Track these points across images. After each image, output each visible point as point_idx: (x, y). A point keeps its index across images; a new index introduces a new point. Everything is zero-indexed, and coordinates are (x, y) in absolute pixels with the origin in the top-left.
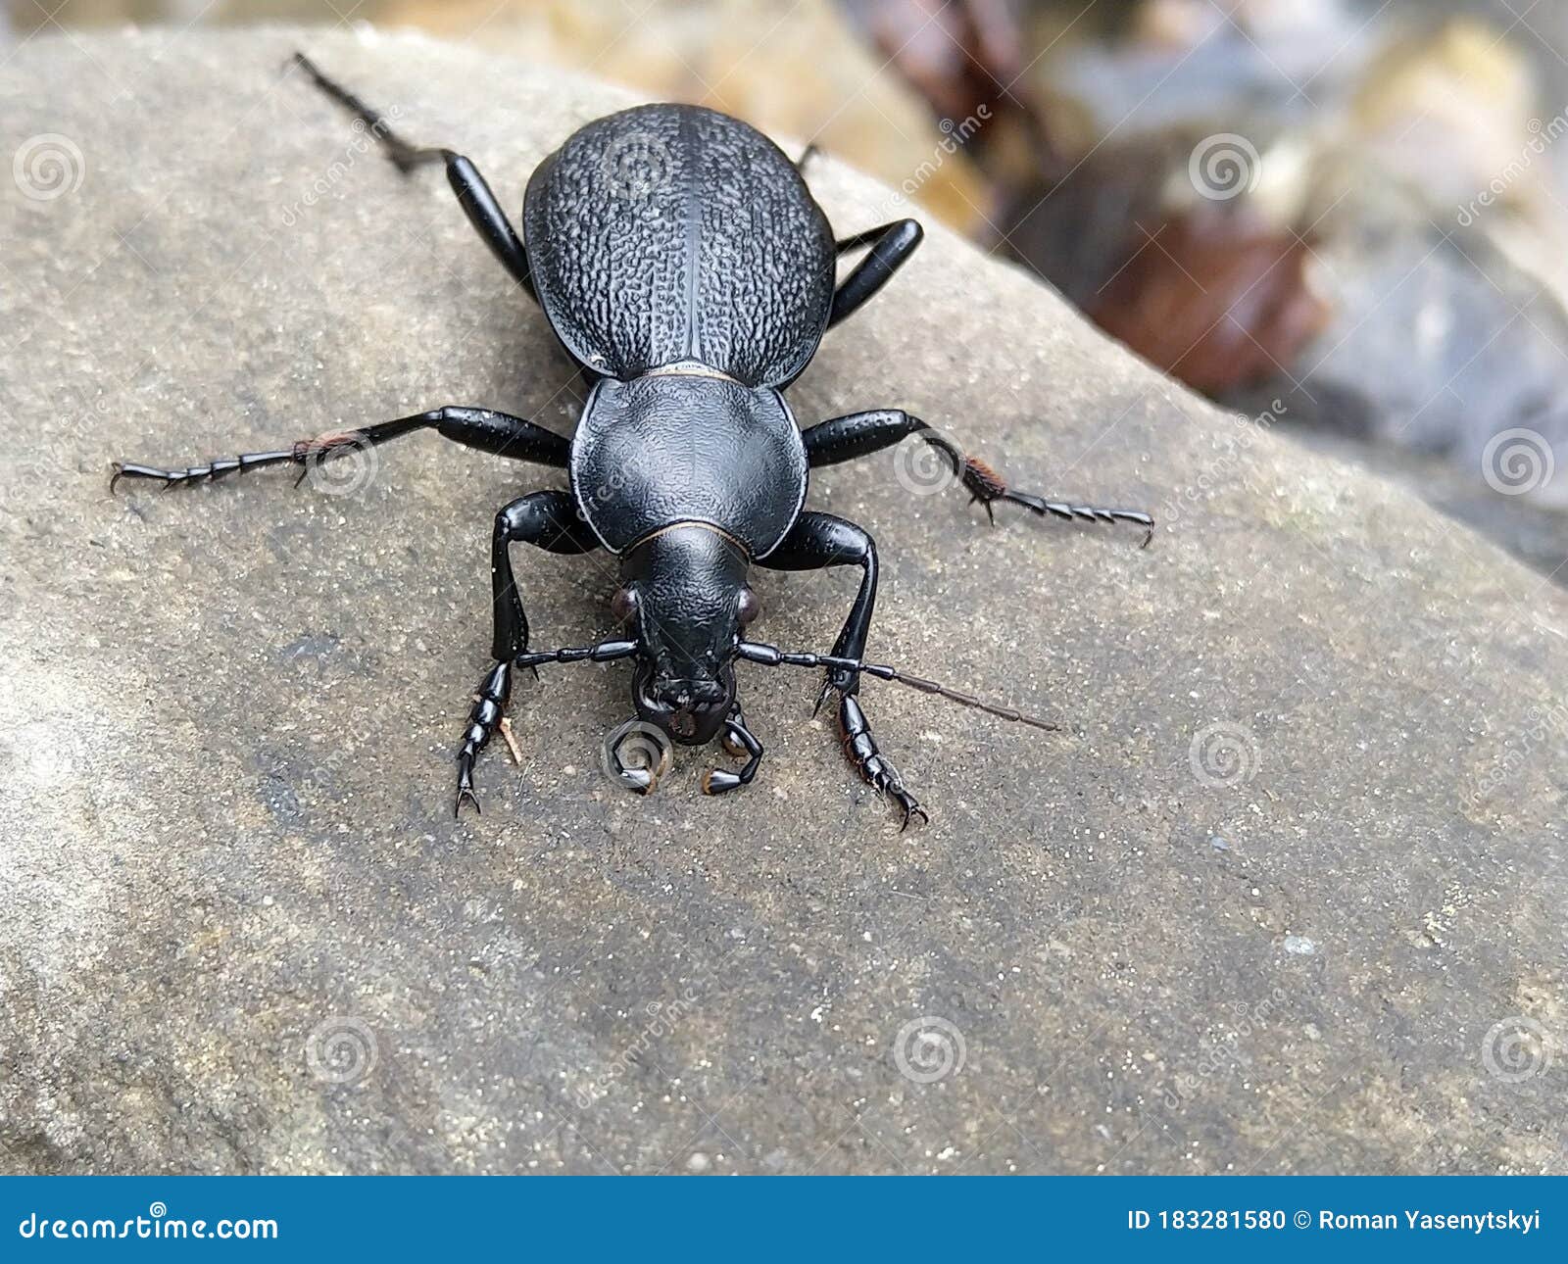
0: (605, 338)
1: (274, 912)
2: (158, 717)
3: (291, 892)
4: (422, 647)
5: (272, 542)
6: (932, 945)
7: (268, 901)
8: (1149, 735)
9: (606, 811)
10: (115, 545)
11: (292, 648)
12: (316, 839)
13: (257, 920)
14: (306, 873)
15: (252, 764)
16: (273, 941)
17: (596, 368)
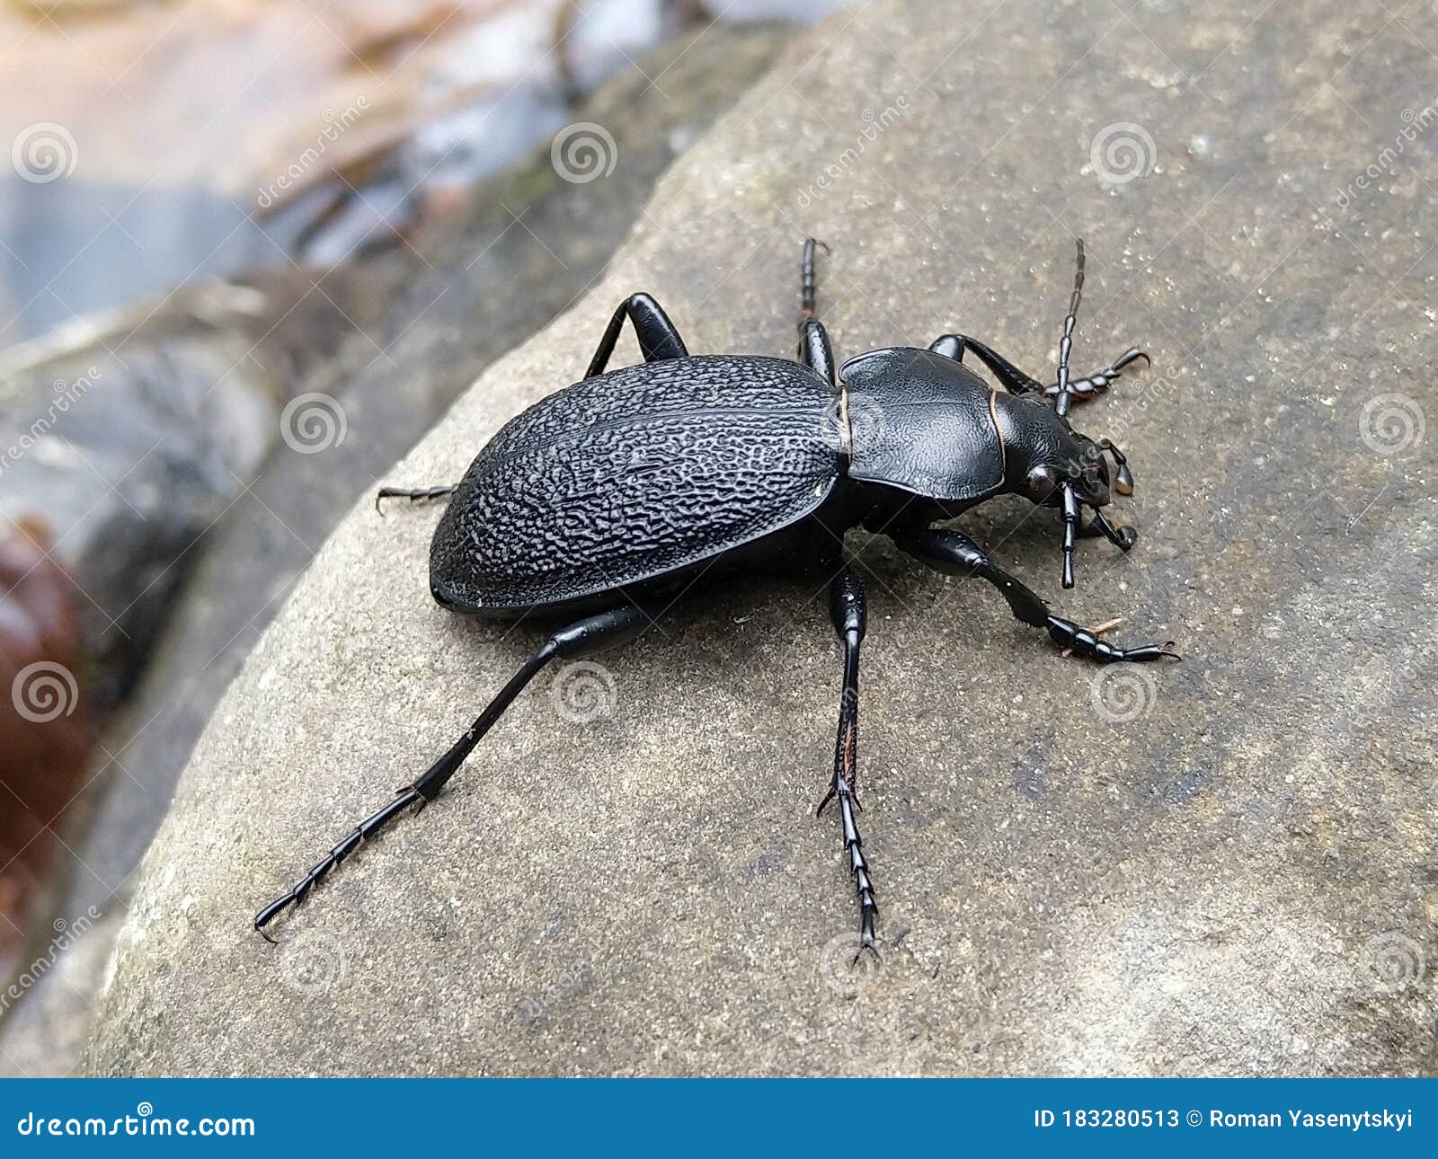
0: (804, 480)
1: (1299, 773)
2: (1119, 890)
3: (1281, 761)
4: (1019, 698)
5: (921, 823)
6: (1249, 340)
7: (1290, 779)
8: (1028, 231)
9: (1159, 560)
10: (939, 953)
11: (1032, 795)
12: (1224, 754)
13: (1305, 788)
14: (1260, 754)
15: (1157, 810)
16: (1324, 770)
17: (827, 492)
